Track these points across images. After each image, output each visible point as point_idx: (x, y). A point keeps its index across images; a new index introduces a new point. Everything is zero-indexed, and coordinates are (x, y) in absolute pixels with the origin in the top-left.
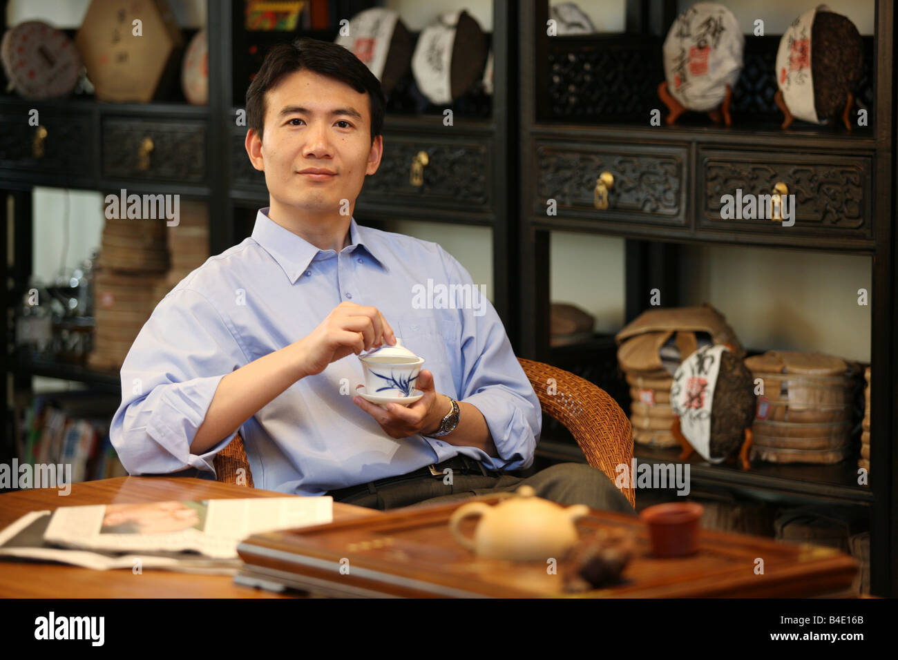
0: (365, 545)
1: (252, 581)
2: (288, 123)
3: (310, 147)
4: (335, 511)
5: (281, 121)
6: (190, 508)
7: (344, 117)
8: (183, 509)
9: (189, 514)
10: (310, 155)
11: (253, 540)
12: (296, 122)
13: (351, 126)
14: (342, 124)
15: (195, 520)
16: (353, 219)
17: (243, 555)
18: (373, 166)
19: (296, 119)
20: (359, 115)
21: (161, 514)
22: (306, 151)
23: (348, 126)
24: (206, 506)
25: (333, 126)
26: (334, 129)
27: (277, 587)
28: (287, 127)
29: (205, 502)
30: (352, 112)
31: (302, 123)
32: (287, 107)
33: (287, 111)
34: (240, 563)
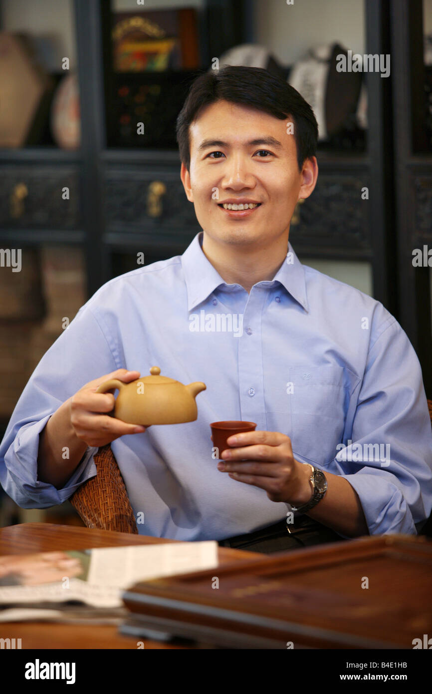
0: (251, 591)
1: (136, 631)
2: (208, 156)
3: (228, 180)
4: (220, 556)
5: (201, 154)
6: (73, 558)
7: (263, 147)
8: (66, 559)
9: (71, 563)
10: (228, 189)
11: (139, 587)
12: (217, 155)
13: (272, 154)
14: (264, 153)
15: (78, 571)
16: (289, 243)
17: (128, 604)
18: (307, 188)
19: (217, 152)
20: (279, 143)
21: (44, 565)
22: (225, 184)
23: (268, 154)
24: (89, 556)
25: (252, 156)
26: (254, 160)
27: (162, 635)
28: (208, 160)
29: (87, 551)
30: (271, 141)
31: (223, 155)
32: (205, 140)
33: (205, 145)
34: (123, 611)
